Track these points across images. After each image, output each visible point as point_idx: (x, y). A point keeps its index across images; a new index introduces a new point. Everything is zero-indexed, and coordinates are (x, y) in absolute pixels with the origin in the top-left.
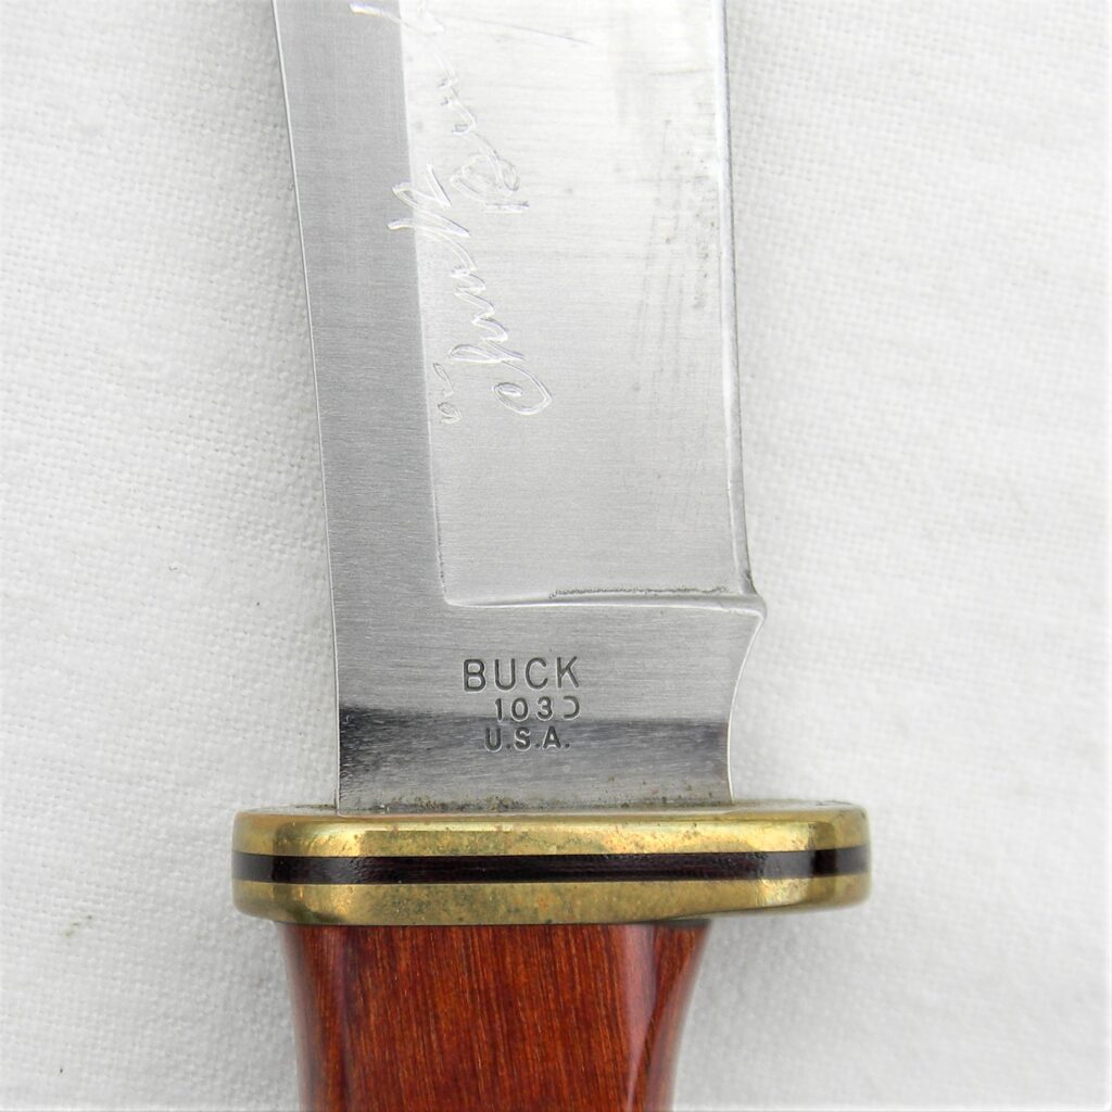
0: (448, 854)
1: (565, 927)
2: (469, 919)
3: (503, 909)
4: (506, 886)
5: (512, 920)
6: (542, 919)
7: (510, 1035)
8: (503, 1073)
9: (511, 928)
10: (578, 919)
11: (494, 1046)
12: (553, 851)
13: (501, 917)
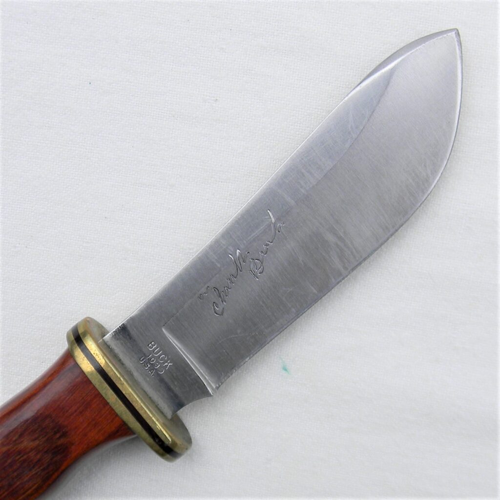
0: (107, 372)
1: (111, 407)
2: (97, 386)
3: (104, 391)
4: (109, 388)
5: (104, 395)
6: (108, 401)
7: (81, 413)
8: (72, 417)
9: (102, 396)
10: (114, 408)
11: (76, 411)
12: (124, 392)
13: (103, 393)
